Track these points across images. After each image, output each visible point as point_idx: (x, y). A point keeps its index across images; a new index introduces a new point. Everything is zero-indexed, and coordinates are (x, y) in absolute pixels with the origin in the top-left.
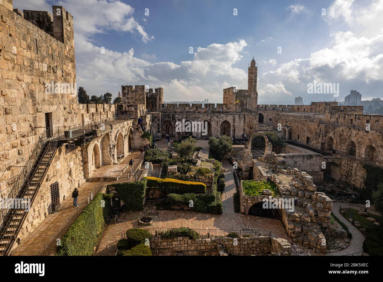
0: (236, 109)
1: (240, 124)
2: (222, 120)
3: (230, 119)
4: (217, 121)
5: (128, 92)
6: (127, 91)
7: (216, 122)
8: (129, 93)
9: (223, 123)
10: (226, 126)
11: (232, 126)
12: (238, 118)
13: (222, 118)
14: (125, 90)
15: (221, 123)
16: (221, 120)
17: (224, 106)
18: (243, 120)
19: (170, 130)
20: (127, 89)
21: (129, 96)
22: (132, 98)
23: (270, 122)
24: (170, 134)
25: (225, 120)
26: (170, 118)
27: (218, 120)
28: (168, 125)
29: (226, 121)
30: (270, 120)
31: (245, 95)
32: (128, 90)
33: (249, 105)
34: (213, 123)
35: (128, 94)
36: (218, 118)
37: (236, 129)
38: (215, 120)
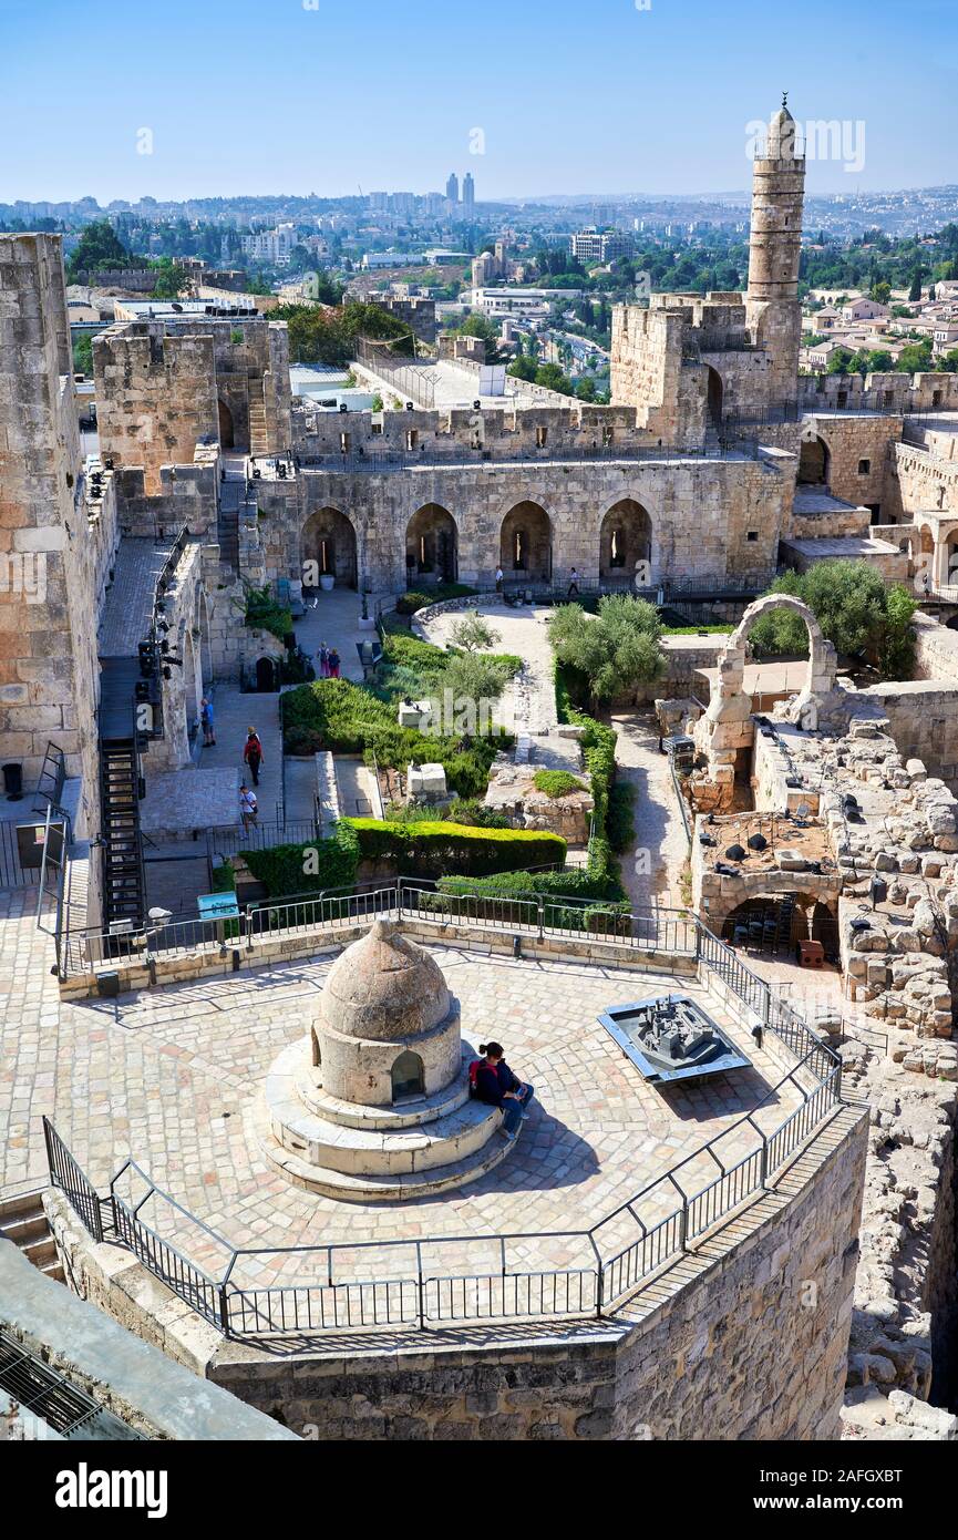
0: (681, 435)
1: (699, 514)
2: (608, 501)
3: (646, 492)
4: (583, 505)
5: (129, 373)
6: (122, 371)
7: (577, 509)
8: (136, 380)
9: (614, 508)
10: (627, 524)
11: (656, 526)
12: (689, 485)
13: (610, 485)
14: (112, 363)
15: (603, 512)
16: (603, 496)
17: (619, 422)
18: (715, 495)
19: (338, 552)
20: (120, 359)
21: (135, 395)
22: (149, 405)
23: (861, 478)
24: (340, 571)
25: (622, 497)
26: (343, 494)
27: (585, 497)
28: (329, 528)
29: (628, 501)
30: (864, 466)
31: (729, 336)
32: (128, 363)
33: (747, 393)
34: (563, 517)
35: (127, 384)
36: (590, 486)
37: (678, 542)
38: (570, 501)
